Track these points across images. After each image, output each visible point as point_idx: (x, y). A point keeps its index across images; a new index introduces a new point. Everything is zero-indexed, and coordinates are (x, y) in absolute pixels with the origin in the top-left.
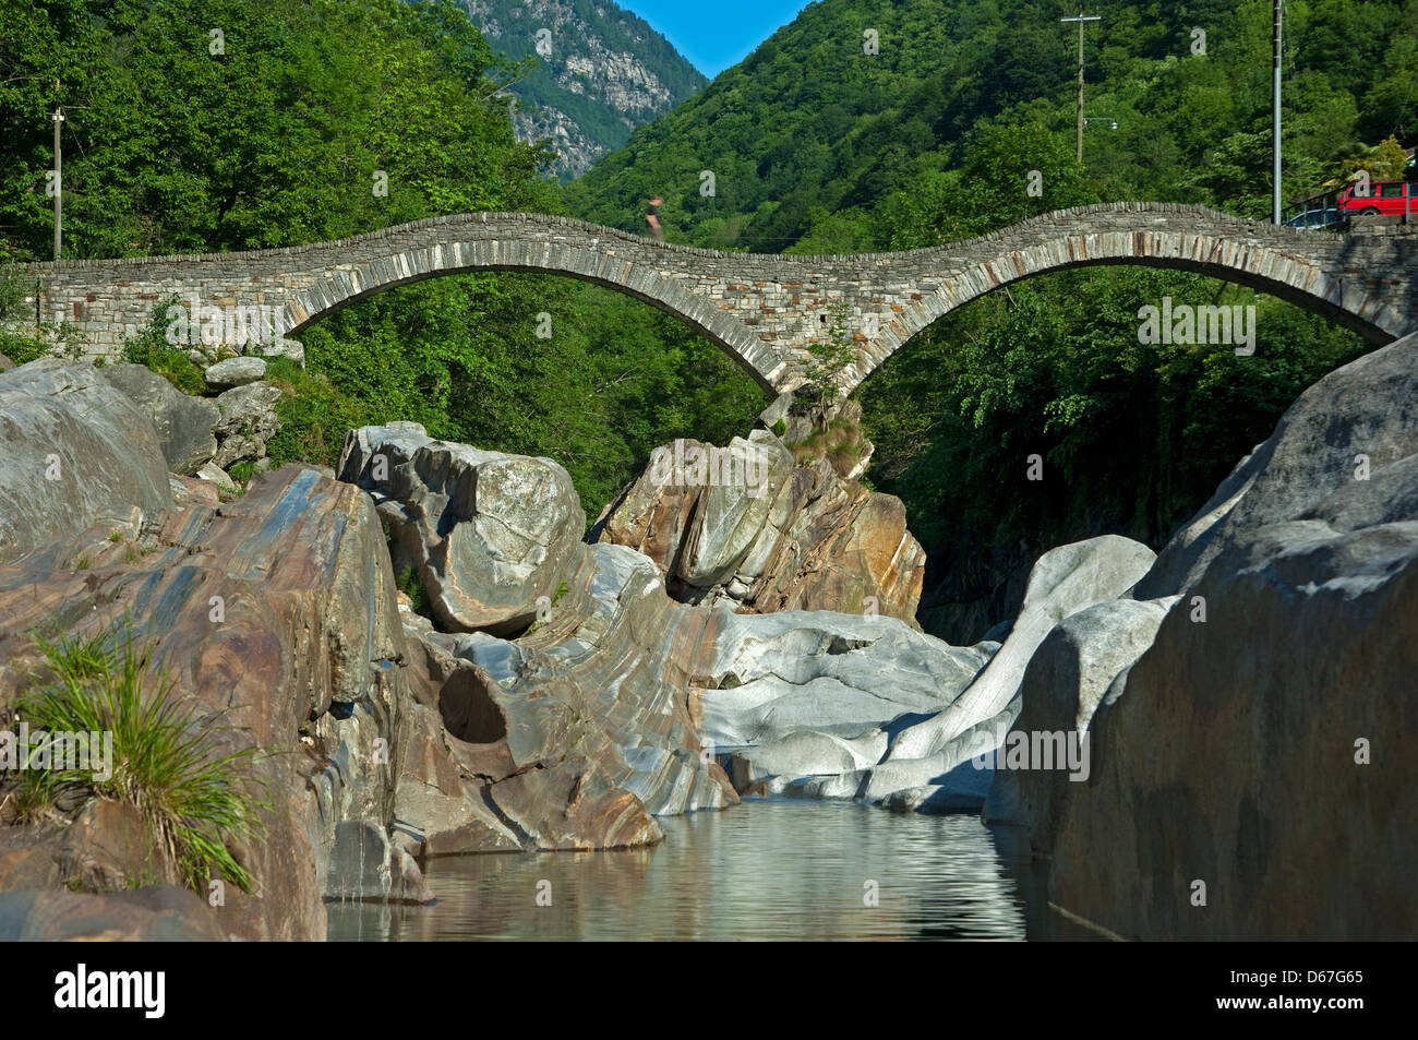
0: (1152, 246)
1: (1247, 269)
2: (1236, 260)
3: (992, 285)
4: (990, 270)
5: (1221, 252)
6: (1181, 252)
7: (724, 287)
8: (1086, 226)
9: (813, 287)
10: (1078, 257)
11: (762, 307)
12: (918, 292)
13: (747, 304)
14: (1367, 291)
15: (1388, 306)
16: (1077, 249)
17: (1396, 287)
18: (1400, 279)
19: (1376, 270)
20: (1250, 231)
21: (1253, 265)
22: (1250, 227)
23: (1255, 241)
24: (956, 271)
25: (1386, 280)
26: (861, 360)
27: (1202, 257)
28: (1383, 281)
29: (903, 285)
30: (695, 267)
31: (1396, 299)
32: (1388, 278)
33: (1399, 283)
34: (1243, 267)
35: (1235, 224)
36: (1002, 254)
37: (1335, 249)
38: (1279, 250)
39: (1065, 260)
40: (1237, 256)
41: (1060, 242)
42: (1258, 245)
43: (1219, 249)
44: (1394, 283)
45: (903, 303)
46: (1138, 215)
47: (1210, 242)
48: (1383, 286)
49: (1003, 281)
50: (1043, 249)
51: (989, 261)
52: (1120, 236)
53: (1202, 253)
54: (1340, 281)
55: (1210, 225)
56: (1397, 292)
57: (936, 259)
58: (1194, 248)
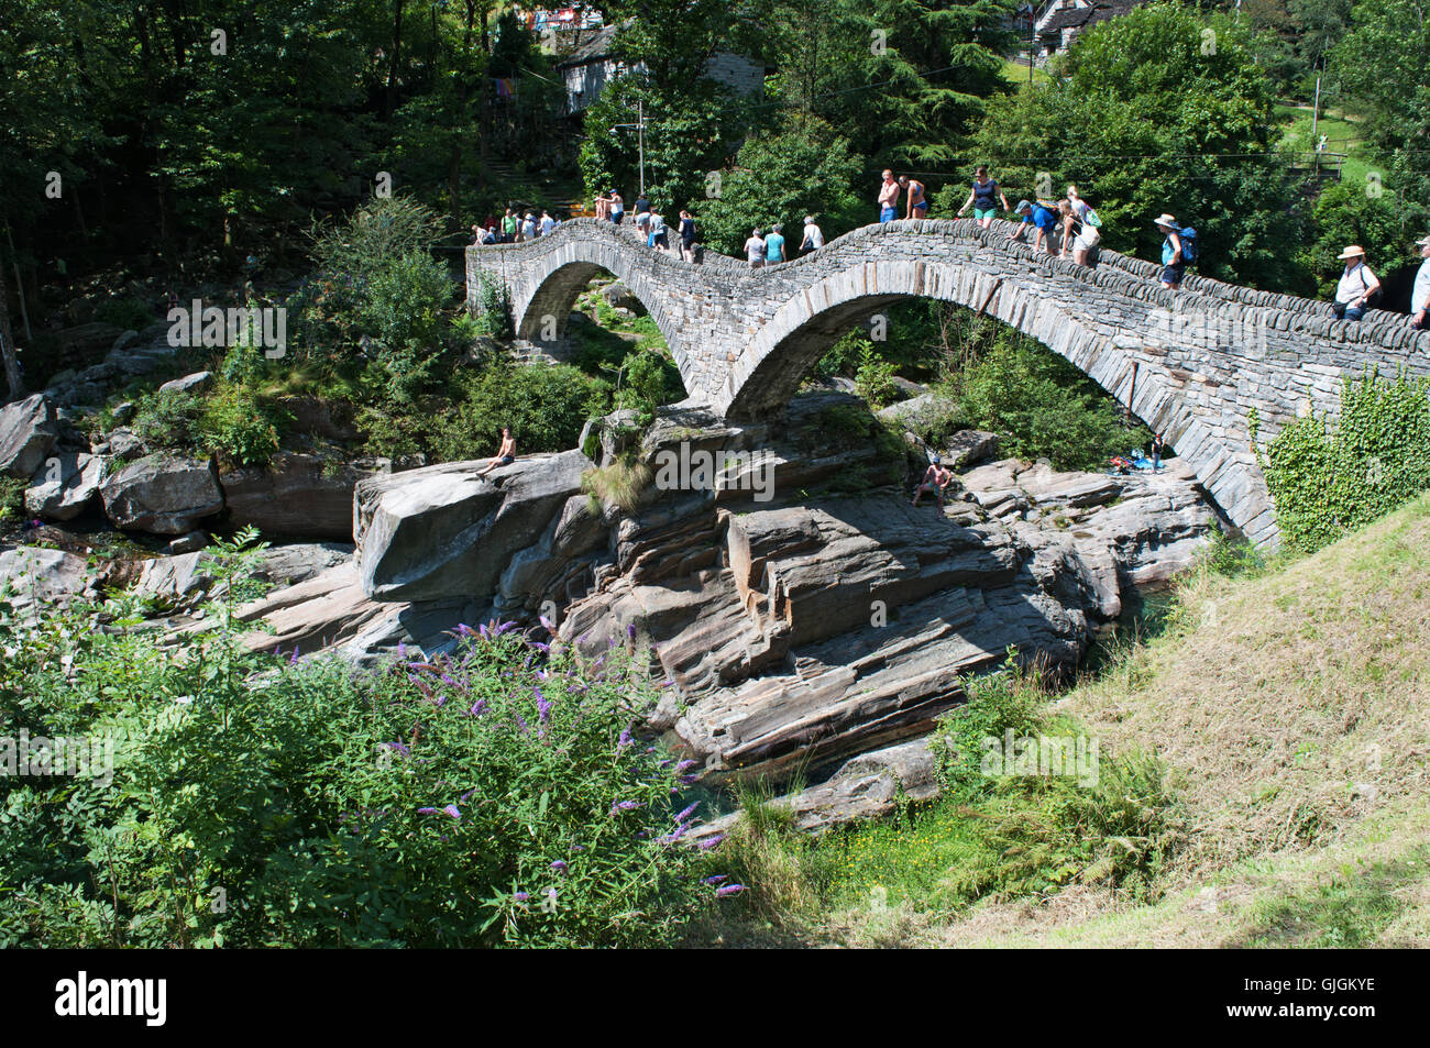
0: (931, 283)
1: (1025, 329)
2: (1013, 313)
3: (809, 316)
4: (808, 298)
5: (998, 298)
6: (958, 294)
7: (667, 293)
8: (876, 250)
9: (709, 301)
10: (871, 291)
11: (684, 316)
12: (762, 315)
13: (678, 311)
14: (1170, 389)
15: (1197, 423)
16: (870, 279)
17: (1212, 390)
18: (1219, 378)
19: (1186, 355)
20: (1033, 270)
21: (1031, 323)
22: (1033, 265)
23: (1037, 286)
24: (786, 296)
25: (1199, 377)
26: (731, 380)
27: (978, 303)
28: (1194, 376)
29: (755, 307)
30: (655, 273)
31: (1209, 412)
32: (1202, 371)
33: (1218, 385)
34: (1020, 324)
35: (1017, 258)
36: (816, 279)
37: (1132, 310)
38: (1064, 305)
39: (860, 293)
40: (1014, 307)
41: (858, 270)
42: (1041, 294)
43: (996, 294)
44: (1210, 383)
45: (755, 326)
46: (922, 238)
47: (987, 282)
48: (1193, 385)
49: (816, 311)
50: (846, 276)
51: (807, 286)
52: (905, 267)
53: (979, 298)
54: (1137, 366)
55: (990, 258)
56: (1212, 399)
57: (774, 281)
58: (972, 291)
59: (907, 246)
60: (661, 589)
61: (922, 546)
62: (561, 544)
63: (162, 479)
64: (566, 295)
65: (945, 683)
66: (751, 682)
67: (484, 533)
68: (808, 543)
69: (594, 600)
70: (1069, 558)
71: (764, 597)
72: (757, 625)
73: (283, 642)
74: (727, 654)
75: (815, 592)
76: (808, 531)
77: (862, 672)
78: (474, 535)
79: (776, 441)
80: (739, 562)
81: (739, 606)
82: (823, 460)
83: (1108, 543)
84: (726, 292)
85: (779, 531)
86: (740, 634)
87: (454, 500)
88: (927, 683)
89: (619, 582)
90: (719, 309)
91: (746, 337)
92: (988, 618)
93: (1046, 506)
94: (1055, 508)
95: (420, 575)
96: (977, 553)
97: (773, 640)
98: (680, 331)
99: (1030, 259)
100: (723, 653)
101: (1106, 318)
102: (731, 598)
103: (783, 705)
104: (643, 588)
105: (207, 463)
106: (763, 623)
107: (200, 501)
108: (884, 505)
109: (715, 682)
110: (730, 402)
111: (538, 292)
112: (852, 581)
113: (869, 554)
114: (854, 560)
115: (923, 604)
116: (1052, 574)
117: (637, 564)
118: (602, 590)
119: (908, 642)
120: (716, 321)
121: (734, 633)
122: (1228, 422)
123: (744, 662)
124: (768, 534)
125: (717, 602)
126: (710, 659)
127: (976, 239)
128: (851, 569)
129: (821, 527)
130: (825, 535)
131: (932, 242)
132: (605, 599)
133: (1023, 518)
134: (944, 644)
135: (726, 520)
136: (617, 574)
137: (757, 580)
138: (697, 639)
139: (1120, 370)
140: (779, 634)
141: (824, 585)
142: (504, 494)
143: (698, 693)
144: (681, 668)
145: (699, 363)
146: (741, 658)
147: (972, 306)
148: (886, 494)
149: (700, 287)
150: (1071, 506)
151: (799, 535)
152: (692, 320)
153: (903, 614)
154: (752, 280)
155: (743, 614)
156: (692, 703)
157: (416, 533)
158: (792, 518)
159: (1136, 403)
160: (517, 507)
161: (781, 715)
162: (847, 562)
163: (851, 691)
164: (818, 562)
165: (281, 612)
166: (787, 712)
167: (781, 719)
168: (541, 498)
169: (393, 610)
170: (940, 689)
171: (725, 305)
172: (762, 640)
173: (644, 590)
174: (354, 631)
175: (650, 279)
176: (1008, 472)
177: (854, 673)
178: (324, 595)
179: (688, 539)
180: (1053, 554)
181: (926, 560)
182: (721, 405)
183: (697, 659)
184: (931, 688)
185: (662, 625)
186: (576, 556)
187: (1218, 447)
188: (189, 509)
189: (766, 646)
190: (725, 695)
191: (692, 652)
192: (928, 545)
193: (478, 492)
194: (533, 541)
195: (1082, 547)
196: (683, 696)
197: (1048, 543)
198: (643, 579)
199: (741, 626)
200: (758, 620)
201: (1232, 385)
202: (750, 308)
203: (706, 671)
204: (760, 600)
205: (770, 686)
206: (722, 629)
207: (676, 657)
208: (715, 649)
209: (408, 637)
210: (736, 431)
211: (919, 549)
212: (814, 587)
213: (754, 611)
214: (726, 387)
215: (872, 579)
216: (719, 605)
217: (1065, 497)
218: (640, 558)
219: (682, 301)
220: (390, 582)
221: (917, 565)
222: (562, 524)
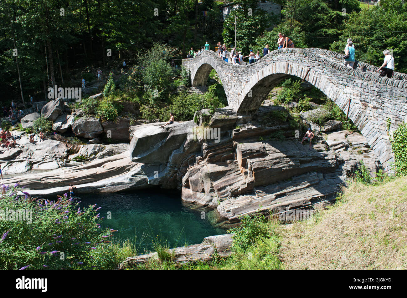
0: (290, 70)
1: (316, 86)
2: (313, 80)
4: (258, 75)
6: (298, 73)
7: (224, 73)
8: (276, 59)
9: (234, 76)
10: (274, 73)
12: (247, 80)
13: (227, 79)
14: (361, 110)
15: (369, 123)
16: (274, 68)
17: (375, 111)
18: (377, 106)
19: (367, 97)
20: (319, 65)
21: (318, 84)
22: (320, 63)
23: (321, 71)
24: (253, 74)
25: (371, 105)
26: (239, 101)
27: (303, 77)
28: (369, 105)
29: (245, 78)
30: (222, 67)
31: (373, 119)
32: (372, 103)
33: (377, 109)
34: (315, 84)
35: (315, 61)
36: (260, 68)
37: (350, 80)
38: (328, 77)
39: (271, 73)
40: (314, 78)
41: (271, 65)
42: (322, 73)
43: (309, 74)
44: (374, 108)
45: (245, 83)
46: (288, 54)
47: (306, 69)
48: (369, 108)
49: (260, 79)
50: (268, 67)
51: (258, 71)
52: (284, 64)
53: (303, 75)
54: (350, 100)
55: (307, 61)
56: (375, 114)
57: (250, 69)
58: (301, 72)
59: (284, 57)
60: (215, 165)
61: (302, 157)
62: (186, 149)
63: (86, 123)
64: (206, 74)
65: (305, 203)
66: (241, 196)
67: (163, 144)
68: (262, 154)
69: (196, 167)
70: (358, 164)
71: (246, 170)
72: (244, 179)
73: (109, 171)
74: (234, 187)
75: (263, 170)
76: (262, 150)
77: (277, 197)
78: (160, 145)
79: (254, 121)
80: (239, 159)
81: (239, 172)
82: (269, 128)
83: (375, 160)
84: (238, 72)
85: (252, 150)
86: (239, 181)
87: (154, 134)
88: (299, 202)
89: (203, 162)
90: (236, 78)
91: (243, 87)
92: (324, 182)
93: (355, 146)
94: (359, 147)
95: (145, 155)
96: (322, 161)
97: (248, 184)
98: (227, 85)
99: (319, 61)
100: (233, 187)
101: (341, 82)
102: (237, 169)
103: (250, 205)
104: (210, 164)
105: (98, 119)
106: (245, 178)
107: (97, 130)
108: (290, 143)
109: (230, 195)
110: (238, 108)
111: (197, 73)
112: (275, 167)
113: (282, 159)
114: (277, 161)
115: (301, 176)
116: (350, 169)
117: (208, 157)
118: (198, 164)
119: (294, 188)
120: (236, 82)
121: (237, 181)
122: (380, 123)
123: (239, 190)
124: (248, 150)
125: (232, 170)
126: (228, 188)
127: (304, 54)
128: (275, 163)
129: (267, 149)
130: (268, 152)
131: (291, 56)
132: (199, 167)
133: (346, 150)
134: (307, 190)
135: (236, 145)
136: (203, 159)
137: (244, 165)
138: (225, 181)
139: (345, 101)
140: (250, 182)
141: (266, 168)
142: (169, 133)
143: (224, 198)
144: (219, 190)
145: (231, 95)
146: (238, 189)
147: (301, 78)
148: (292, 140)
149: (232, 71)
150: (365, 147)
151: (258, 151)
152: (230, 81)
153: (294, 179)
154: (245, 69)
155: (240, 175)
156: (222, 201)
157: (143, 143)
158: (257, 146)
159: (350, 114)
160: (172, 137)
161: (249, 208)
162: (274, 161)
163: (273, 202)
164: (264, 160)
165: (110, 163)
166: (251, 207)
167: (248, 209)
168: (180, 135)
169: (140, 165)
170: (304, 205)
171: (238, 77)
172: (245, 184)
173: (210, 165)
174: (129, 170)
175: (221, 69)
176: (344, 134)
177: (275, 197)
178: (122, 159)
179: (224, 150)
180: (352, 163)
181: (302, 162)
182: (236, 109)
183: (224, 188)
184: (300, 204)
185: (214, 176)
186: (191, 153)
187: (376, 133)
188: (94, 132)
189: (246, 186)
190: (232, 200)
191: (223, 185)
192: (304, 157)
193: (161, 132)
194: (179, 147)
195: (365, 161)
196: (219, 199)
197: (351, 159)
198: (210, 162)
199: (239, 179)
200: (244, 177)
201: (382, 109)
202: (244, 78)
203: (227, 192)
204: (245, 171)
205: (247, 198)
206: (233, 179)
207: (218, 186)
208: (230, 185)
209: (144, 173)
210: (240, 117)
211: (300, 158)
212: (262, 168)
213: (243, 174)
214: (237, 103)
215: (283, 167)
216: (233, 172)
217: (363, 144)
218: (209, 155)
219: (228, 76)
220: (137, 157)
221: (299, 163)
222: (186, 143)
